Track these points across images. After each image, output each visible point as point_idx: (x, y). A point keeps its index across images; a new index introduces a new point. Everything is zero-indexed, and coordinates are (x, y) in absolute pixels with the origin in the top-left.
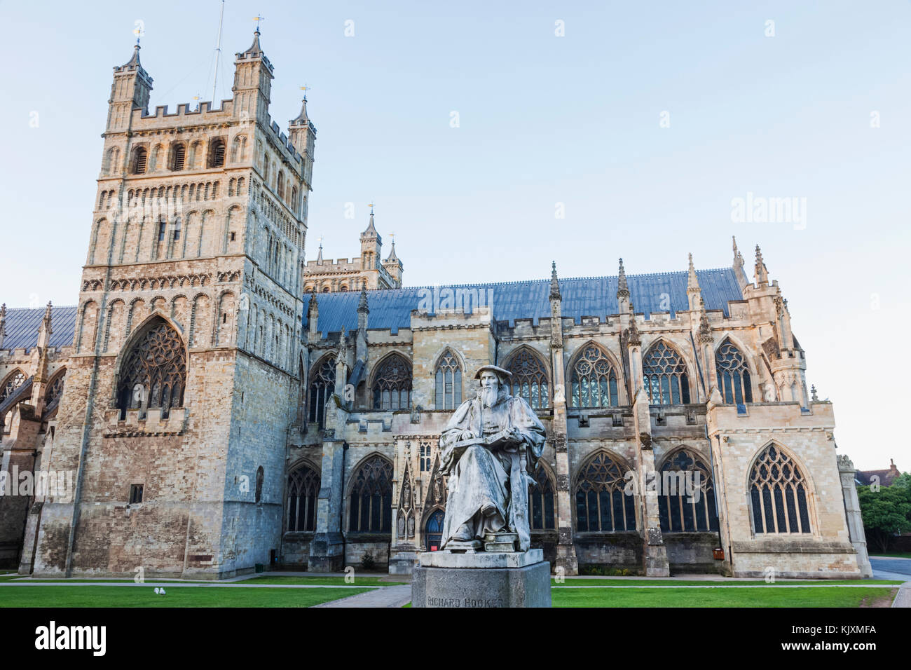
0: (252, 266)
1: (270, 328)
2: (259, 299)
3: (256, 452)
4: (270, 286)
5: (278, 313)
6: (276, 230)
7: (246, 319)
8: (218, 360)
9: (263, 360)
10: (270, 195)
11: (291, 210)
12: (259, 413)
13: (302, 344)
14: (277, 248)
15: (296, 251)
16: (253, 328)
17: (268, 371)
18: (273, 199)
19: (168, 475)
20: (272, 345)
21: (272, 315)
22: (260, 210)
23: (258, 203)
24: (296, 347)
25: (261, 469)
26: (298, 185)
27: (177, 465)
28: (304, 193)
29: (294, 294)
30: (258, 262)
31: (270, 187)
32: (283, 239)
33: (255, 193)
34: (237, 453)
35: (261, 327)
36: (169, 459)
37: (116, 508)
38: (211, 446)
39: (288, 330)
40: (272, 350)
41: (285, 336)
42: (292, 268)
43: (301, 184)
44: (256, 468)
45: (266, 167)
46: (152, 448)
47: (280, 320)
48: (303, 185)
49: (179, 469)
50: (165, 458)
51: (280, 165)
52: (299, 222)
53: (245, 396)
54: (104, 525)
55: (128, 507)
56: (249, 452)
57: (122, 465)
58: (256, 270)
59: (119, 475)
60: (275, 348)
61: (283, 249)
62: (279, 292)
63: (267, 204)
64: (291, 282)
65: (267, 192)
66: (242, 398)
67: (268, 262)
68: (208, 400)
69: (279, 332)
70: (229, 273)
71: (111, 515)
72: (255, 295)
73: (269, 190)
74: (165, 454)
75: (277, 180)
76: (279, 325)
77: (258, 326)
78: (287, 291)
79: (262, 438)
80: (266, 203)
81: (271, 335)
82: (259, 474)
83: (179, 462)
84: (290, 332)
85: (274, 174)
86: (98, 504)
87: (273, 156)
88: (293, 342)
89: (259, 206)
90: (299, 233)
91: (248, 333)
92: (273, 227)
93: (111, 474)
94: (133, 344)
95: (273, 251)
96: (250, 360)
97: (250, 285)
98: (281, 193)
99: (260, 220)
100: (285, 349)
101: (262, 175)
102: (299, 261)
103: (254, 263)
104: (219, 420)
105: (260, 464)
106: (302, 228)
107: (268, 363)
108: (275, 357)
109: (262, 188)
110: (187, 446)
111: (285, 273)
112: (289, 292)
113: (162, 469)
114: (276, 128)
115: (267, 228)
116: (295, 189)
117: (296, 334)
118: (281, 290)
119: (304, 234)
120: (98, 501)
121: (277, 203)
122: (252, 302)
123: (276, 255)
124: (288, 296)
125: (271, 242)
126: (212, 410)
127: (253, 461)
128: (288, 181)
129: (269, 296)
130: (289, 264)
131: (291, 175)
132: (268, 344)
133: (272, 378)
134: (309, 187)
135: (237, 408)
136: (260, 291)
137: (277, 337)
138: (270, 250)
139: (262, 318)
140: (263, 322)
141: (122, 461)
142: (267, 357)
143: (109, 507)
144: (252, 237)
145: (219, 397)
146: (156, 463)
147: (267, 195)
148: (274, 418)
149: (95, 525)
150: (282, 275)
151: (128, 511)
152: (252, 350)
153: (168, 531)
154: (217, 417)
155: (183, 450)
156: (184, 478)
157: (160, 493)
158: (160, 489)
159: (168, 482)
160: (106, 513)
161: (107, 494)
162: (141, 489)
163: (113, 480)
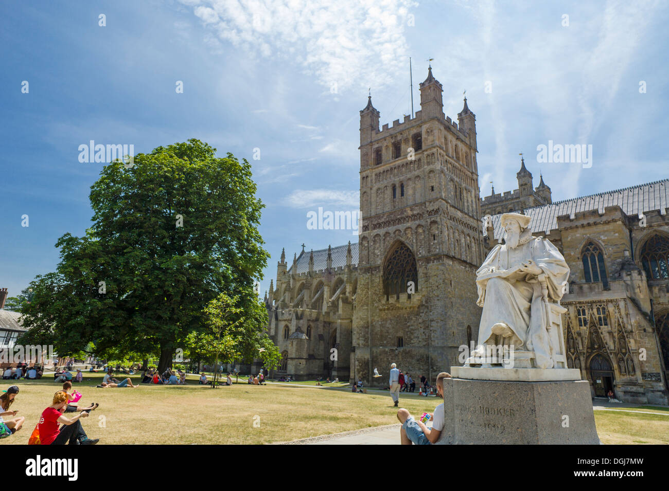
0: (446, 204)
1: (463, 240)
2: (454, 223)
3: (464, 316)
4: (459, 214)
5: (466, 231)
6: (458, 181)
7: (447, 236)
8: (433, 262)
9: (461, 260)
10: (451, 160)
11: (466, 167)
12: (463, 293)
13: (486, 248)
14: (460, 191)
15: (473, 191)
16: (452, 241)
17: (466, 267)
18: (453, 162)
19: (415, 331)
20: (466, 250)
21: (463, 232)
22: (446, 170)
23: (444, 166)
24: (482, 250)
25: (469, 327)
26: (468, 151)
27: (419, 325)
28: (473, 155)
29: (476, 218)
30: (450, 201)
31: (450, 155)
32: (464, 185)
33: (441, 161)
34: (452, 318)
35: (457, 240)
36: (414, 322)
37: (391, 350)
38: (436, 313)
39: (475, 240)
40: (466, 253)
41: (473, 244)
42: (472, 202)
43: (470, 150)
44: (466, 326)
45: (446, 144)
46: (405, 316)
47: (468, 235)
48: (472, 151)
49: (421, 327)
50: (412, 321)
51: (454, 141)
52: (472, 173)
53: (452, 283)
54: (385, 359)
55: (397, 349)
56: (460, 317)
57: (390, 326)
58: (449, 207)
59: (389, 331)
60: (468, 252)
61: (465, 192)
62: (465, 217)
63: (450, 166)
64: (473, 210)
65: (448, 158)
66: (451, 284)
67: (456, 199)
68: (431, 287)
69: (469, 242)
70: (433, 210)
71: (389, 354)
72: (451, 221)
73: (450, 157)
74: (412, 319)
75: (454, 151)
76: (468, 238)
77: (455, 240)
78: (470, 216)
79: (467, 308)
80: (449, 166)
81: (464, 245)
82: (468, 330)
83: (420, 323)
84: (476, 241)
85: (452, 147)
86: (381, 347)
87: (450, 137)
88: (479, 247)
89: (445, 168)
90: (474, 180)
91: (449, 244)
92: (456, 179)
93: (385, 331)
94: (388, 257)
95: (458, 193)
96: (453, 261)
97: (446, 216)
98: (458, 159)
99: (447, 177)
100: (474, 252)
101: (444, 149)
102: (475, 197)
103: (447, 202)
104: (439, 298)
105: (468, 324)
106: (475, 177)
107: (465, 262)
108: (468, 258)
109: (446, 157)
110: (423, 314)
111: (468, 205)
112: (472, 217)
113: (411, 327)
114: (449, 119)
115: (452, 180)
116: (466, 153)
117: (481, 242)
118: (466, 216)
119: (477, 180)
120: (381, 346)
121: (457, 164)
122: (449, 225)
123: (461, 195)
124: (472, 220)
125: (456, 188)
126: (434, 292)
127: (463, 322)
128: (462, 150)
129: (460, 221)
130: (470, 200)
131: (463, 146)
132: (463, 250)
133: (468, 270)
134: (476, 150)
135: (449, 290)
136: (453, 218)
137: (468, 245)
138: (456, 192)
139: (457, 234)
140: (458, 237)
141: (390, 324)
142: (464, 258)
143: (387, 349)
144: (444, 187)
145: (437, 284)
146: (408, 324)
147: (449, 161)
148: (473, 295)
149: (381, 359)
150: (466, 207)
151: (397, 351)
152: (454, 254)
153: (419, 363)
154: (438, 296)
155: (421, 316)
156: (424, 332)
157: (412, 342)
158: (412, 339)
159: (416, 335)
160: (386, 353)
161: (385, 342)
162: (402, 339)
163: (387, 334)
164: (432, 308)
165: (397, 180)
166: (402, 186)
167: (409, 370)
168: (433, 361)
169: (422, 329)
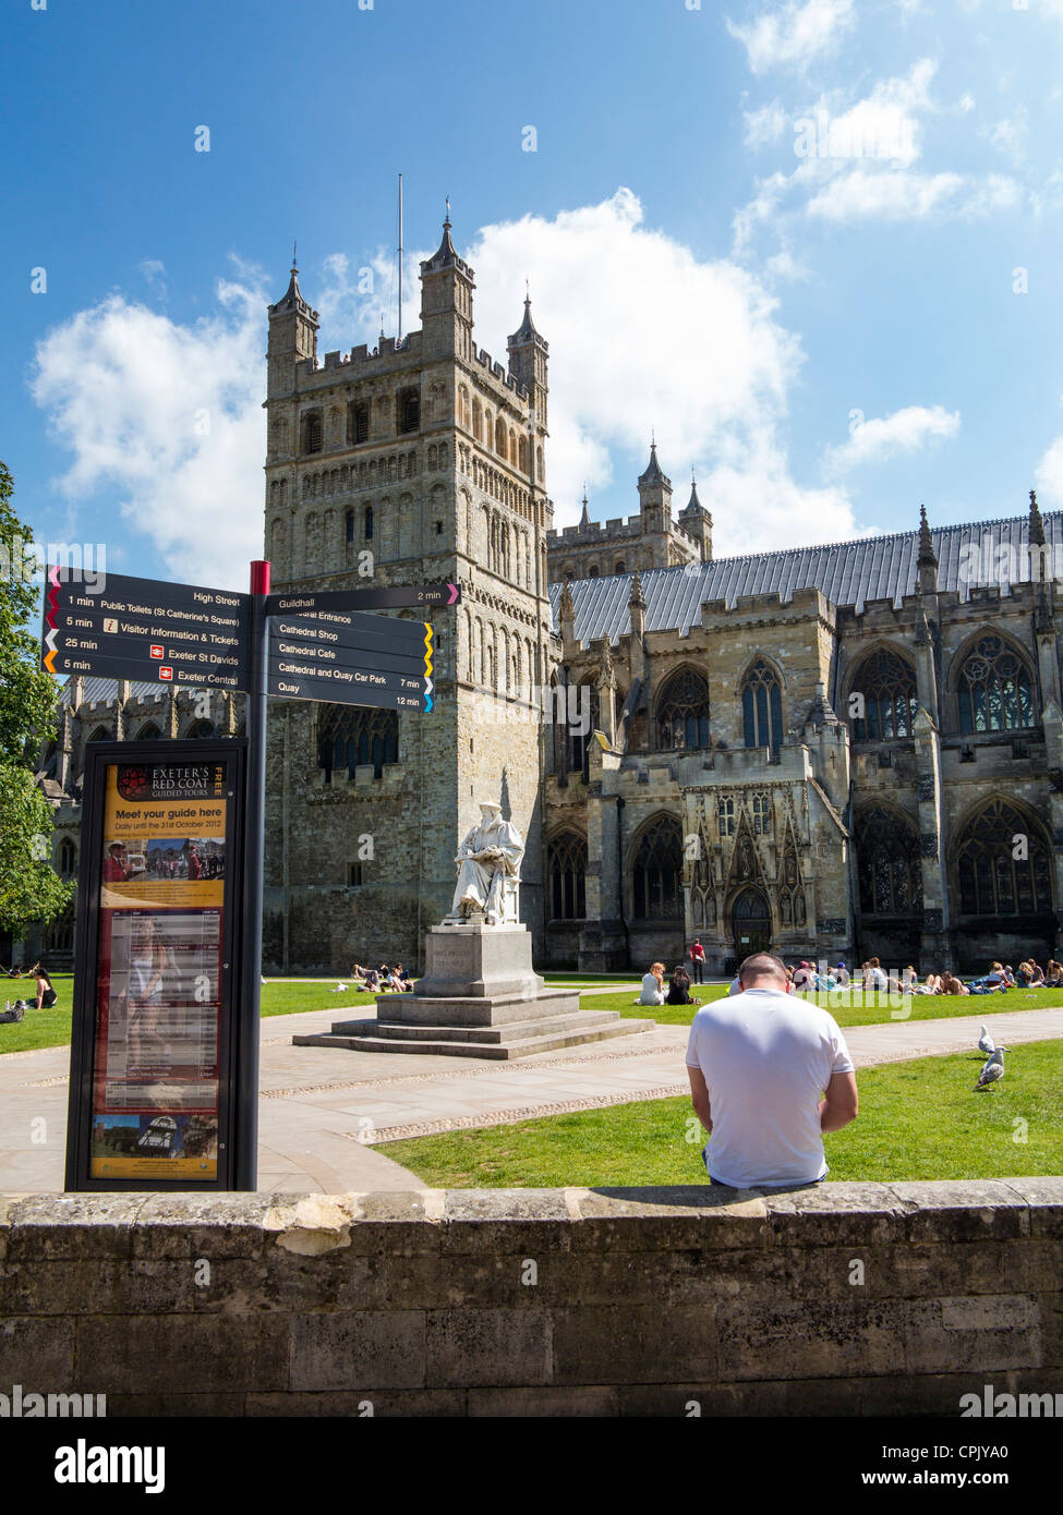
0: (468, 565)
1: (502, 646)
2: (483, 609)
4: (497, 589)
5: (513, 624)
6: (498, 507)
7: (467, 640)
10: (485, 459)
11: (519, 473)
13: (554, 661)
14: (503, 532)
15: (532, 532)
16: (477, 652)
18: (490, 463)
19: (390, 850)
20: (507, 671)
21: (503, 628)
22: (473, 482)
23: (469, 472)
26: (526, 433)
27: (399, 837)
28: (536, 443)
29: (534, 595)
30: (476, 560)
31: (485, 448)
32: (511, 518)
33: (463, 461)
35: (489, 647)
36: (388, 830)
37: (333, 892)
39: (529, 645)
40: (508, 676)
41: (525, 655)
42: (528, 557)
43: (531, 431)
45: (477, 419)
46: (366, 816)
47: (516, 634)
48: (535, 433)
50: (383, 829)
51: (495, 411)
52: (532, 487)
53: (475, 743)
54: (321, 913)
55: (347, 891)
57: (333, 838)
58: (474, 570)
59: (331, 851)
60: (511, 674)
61: (512, 533)
62: (512, 594)
63: (483, 473)
64: (528, 577)
65: (480, 456)
66: (472, 745)
67: (491, 555)
68: (428, 753)
69: (515, 650)
70: (439, 579)
71: (328, 901)
72: (477, 602)
73: (482, 452)
74: (382, 823)
75: (494, 435)
76: (514, 641)
77: (486, 647)
78: (522, 592)
80: (481, 472)
81: (504, 657)
83: (400, 833)
84: (532, 648)
85: (489, 430)
86: (311, 887)
87: (485, 402)
88: (538, 661)
89: (472, 476)
90: (535, 504)
91: (470, 658)
92: (494, 504)
93: (322, 851)
95: (497, 538)
97: (467, 593)
98: (502, 453)
99: (475, 497)
100: (527, 671)
101: (471, 433)
102: (537, 545)
103: (472, 562)
104: (443, 778)
108: (512, 687)
109: (474, 452)
110: (409, 813)
111: (518, 565)
112: (526, 593)
114: (485, 360)
115: (485, 507)
116: (522, 440)
117: (542, 649)
118: (514, 591)
119: (542, 505)
120: (311, 884)
121: (497, 467)
122: (474, 611)
123: (503, 541)
124: (525, 598)
125: (493, 525)
126: (434, 765)
128: (512, 431)
129: (497, 603)
130: (523, 552)
131: (515, 421)
132: (502, 669)
134: (543, 432)
135: (466, 758)
136: (483, 597)
137: (514, 657)
138: (493, 537)
139: (489, 635)
140: (492, 640)
141: (333, 834)
143: (324, 892)
144: (465, 525)
145: (441, 748)
149: (311, 913)
150: (513, 571)
151: (347, 895)
153: (396, 920)
154: (442, 774)
155: (403, 818)
156: (408, 853)
157: (382, 873)
158: (381, 868)
159: (390, 859)
160: (322, 899)
161: (320, 875)
162: (360, 868)
163: (325, 857)
164: (429, 800)
165: (356, 497)
166: (369, 513)
167: (374, 935)
168: (426, 914)
169: (405, 845)
